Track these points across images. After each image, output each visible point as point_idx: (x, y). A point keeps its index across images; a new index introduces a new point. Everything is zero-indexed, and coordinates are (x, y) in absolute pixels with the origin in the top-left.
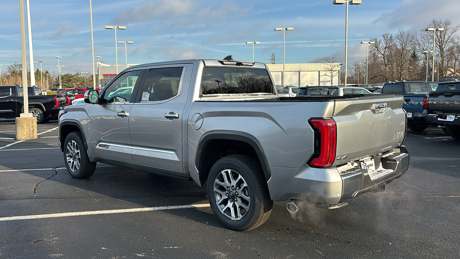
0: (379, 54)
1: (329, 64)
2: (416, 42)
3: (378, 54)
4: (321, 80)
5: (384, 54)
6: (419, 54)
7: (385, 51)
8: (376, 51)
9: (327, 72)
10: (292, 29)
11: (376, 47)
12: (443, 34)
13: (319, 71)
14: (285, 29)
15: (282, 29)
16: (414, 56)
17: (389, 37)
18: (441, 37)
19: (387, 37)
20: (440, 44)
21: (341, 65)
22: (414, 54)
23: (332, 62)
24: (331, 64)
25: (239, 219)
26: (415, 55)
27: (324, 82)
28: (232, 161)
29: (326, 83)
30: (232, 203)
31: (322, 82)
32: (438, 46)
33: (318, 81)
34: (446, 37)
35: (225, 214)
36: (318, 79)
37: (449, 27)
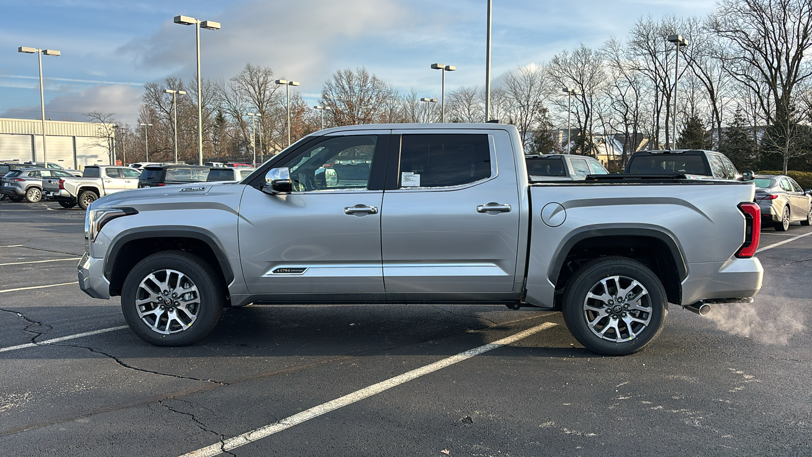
0: (163, 111)
1: (102, 124)
2: (224, 97)
3: (160, 112)
4: (78, 154)
5: (170, 112)
6: (228, 117)
7: (171, 108)
8: (157, 106)
9: (101, 139)
10: (59, 53)
11: (157, 99)
12: (262, 88)
13: (74, 137)
14: (42, 51)
15: (35, 50)
16: (221, 120)
17: (177, 84)
18: (260, 94)
19: (173, 85)
20: (259, 104)
21: (116, 127)
22: (220, 116)
23: (107, 122)
24: (106, 124)
25: (630, 339)
26: (221, 118)
27: (84, 158)
28: (624, 264)
29: (88, 160)
30: (618, 320)
31: (81, 157)
32: (257, 107)
33: (73, 155)
34: (267, 93)
35: (604, 337)
36: (73, 152)
37: (270, 78)
